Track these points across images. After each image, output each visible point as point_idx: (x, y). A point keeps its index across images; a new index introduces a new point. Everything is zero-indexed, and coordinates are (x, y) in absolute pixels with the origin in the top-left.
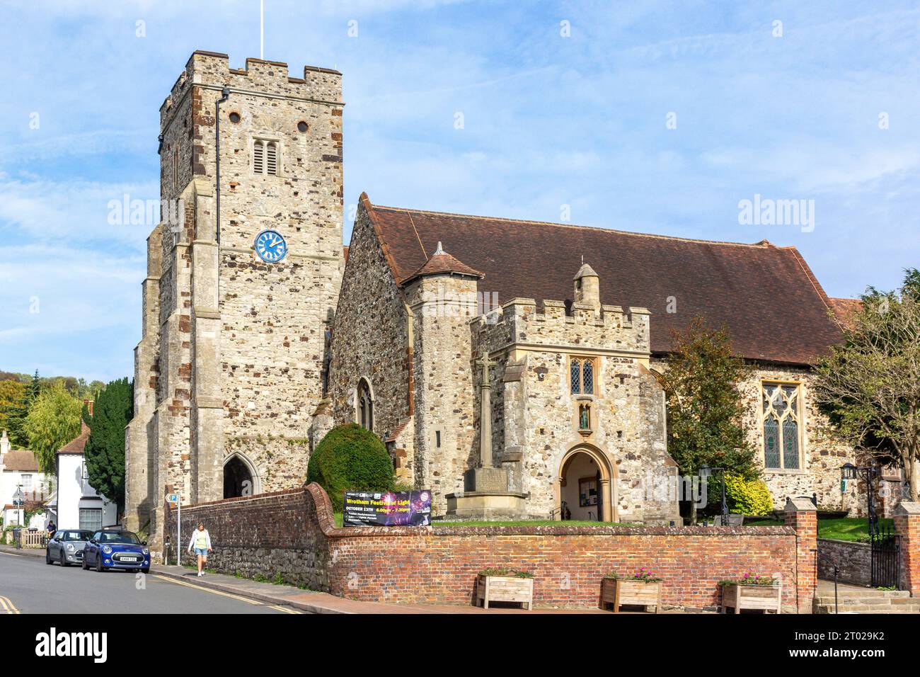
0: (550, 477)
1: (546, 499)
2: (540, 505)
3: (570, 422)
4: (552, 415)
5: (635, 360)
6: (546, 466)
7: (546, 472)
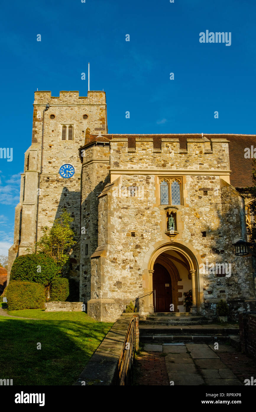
0: (139, 269)
1: (135, 287)
2: (130, 292)
3: (159, 227)
4: (142, 222)
5: (217, 177)
6: (136, 261)
7: (136, 266)
